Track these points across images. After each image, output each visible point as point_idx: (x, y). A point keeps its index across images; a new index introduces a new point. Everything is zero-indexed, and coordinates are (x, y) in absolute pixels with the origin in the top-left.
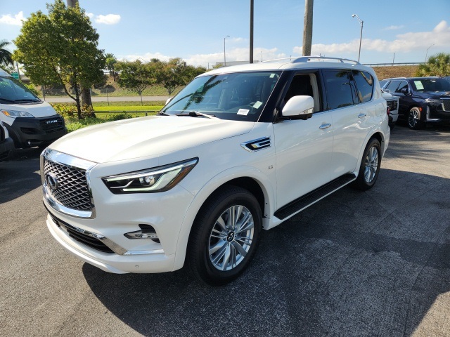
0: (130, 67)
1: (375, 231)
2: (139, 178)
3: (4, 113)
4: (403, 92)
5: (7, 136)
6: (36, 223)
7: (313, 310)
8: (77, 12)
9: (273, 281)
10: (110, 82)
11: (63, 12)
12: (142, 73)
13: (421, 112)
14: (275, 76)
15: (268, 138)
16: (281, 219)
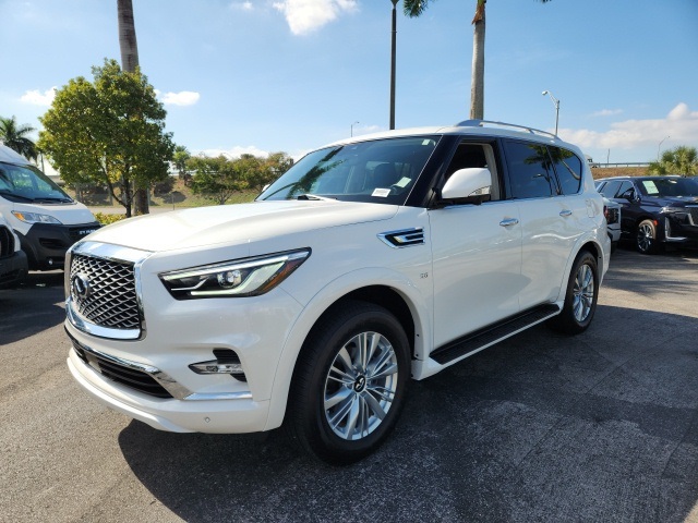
0: (210, 165)
1: (595, 391)
2: (216, 274)
3: (17, 215)
4: (627, 197)
5: (17, 247)
6: (50, 373)
7: (497, 506)
8: (136, 78)
9: (429, 460)
10: (179, 187)
11: (116, 78)
12: (227, 173)
13: (657, 227)
14: (430, 144)
15: (421, 231)
16: (441, 362)
